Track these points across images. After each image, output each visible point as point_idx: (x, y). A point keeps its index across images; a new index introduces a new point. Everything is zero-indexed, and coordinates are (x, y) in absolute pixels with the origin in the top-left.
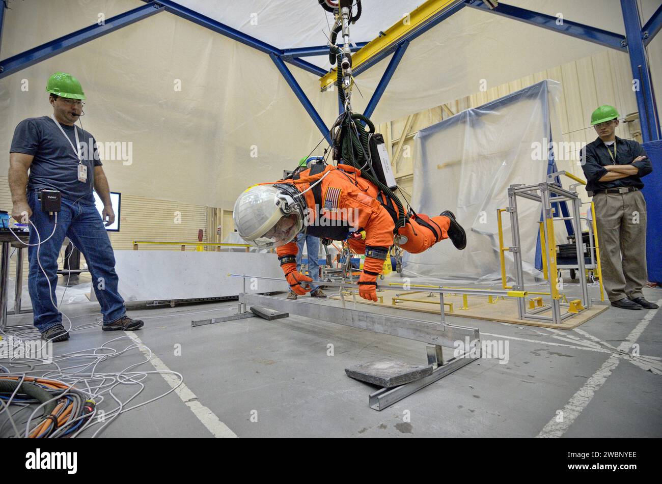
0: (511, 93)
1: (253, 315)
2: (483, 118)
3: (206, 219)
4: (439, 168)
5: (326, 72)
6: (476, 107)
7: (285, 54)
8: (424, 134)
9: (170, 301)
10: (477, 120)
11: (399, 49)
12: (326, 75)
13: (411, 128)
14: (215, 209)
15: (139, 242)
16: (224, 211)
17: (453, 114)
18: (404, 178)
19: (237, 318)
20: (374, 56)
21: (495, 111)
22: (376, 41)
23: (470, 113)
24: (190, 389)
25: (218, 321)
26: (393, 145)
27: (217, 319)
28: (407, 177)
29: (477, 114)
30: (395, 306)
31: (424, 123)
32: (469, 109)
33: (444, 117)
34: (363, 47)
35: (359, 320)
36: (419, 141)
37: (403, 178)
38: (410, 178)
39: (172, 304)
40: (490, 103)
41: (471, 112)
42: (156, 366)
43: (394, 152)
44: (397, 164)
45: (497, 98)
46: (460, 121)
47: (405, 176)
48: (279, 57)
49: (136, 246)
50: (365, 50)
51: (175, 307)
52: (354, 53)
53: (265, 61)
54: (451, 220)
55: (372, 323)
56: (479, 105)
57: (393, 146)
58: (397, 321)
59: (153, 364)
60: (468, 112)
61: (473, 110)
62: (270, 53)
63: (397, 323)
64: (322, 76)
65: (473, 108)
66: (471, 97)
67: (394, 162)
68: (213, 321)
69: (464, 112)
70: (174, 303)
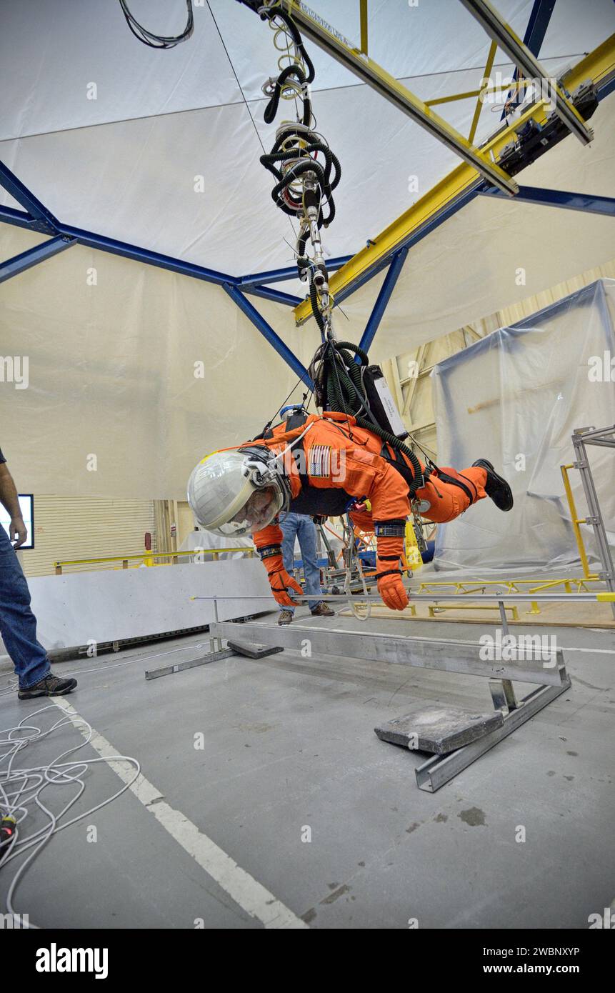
0: (556, 301)
1: (231, 653)
2: (522, 339)
3: (153, 516)
4: (470, 412)
5: (301, 300)
6: (510, 325)
7: (243, 283)
8: (444, 368)
9: (111, 644)
10: (513, 342)
11: (395, 260)
12: (300, 304)
13: (425, 361)
14: (166, 502)
15: (62, 563)
16: (178, 503)
17: (481, 338)
18: (424, 429)
19: (209, 660)
20: (363, 273)
21: (536, 328)
22: (363, 253)
23: (503, 335)
24: (152, 783)
25: (183, 667)
26: (403, 387)
27: (183, 664)
28: (427, 428)
29: (513, 334)
30: (434, 618)
31: (442, 353)
32: (501, 329)
33: (467, 341)
34: (347, 263)
35: (387, 650)
36: (438, 378)
37: (421, 431)
38: (431, 429)
39: (116, 648)
40: (528, 318)
41: (504, 332)
42: (99, 750)
43: (406, 396)
44: (411, 411)
45: (537, 310)
46: (490, 346)
47: (425, 427)
48: (235, 288)
49: (59, 569)
50: (350, 267)
51: (120, 651)
52: (336, 271)
53: (217, 295)
54: (488, 473)
55: (405, 653)
56: (514, 323)
57: (402, 388)
58: (443, 647)
59: (95, 747)
60: (500, 333)
61: (505, 330)
62: (223, 284)
63: (441, 652)
64: (295, 305)
65: (506, 326)
66: (502, 312)
67: (407, 410)
68: (176, 669)
69: (495, 334)
70: (118, 646)
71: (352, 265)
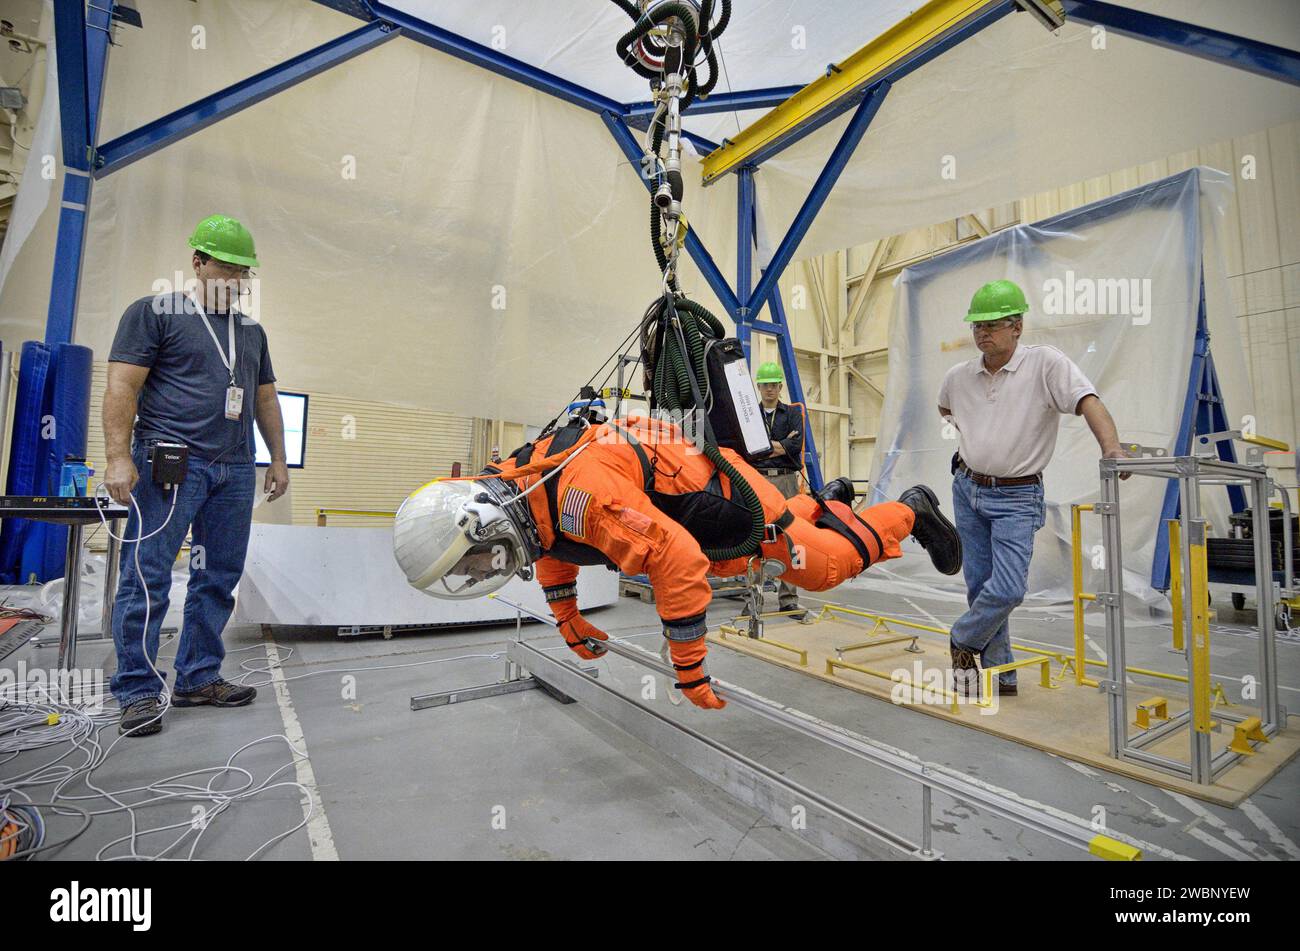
0: (1114, 194)
1: (532, 687)
2: (1046, 246)
4: (945, 348)
5: (715, 146)
6: (1033, 222)
7: (633, 113)
8: (917, 275)
10: (1033, 250)
11: (868, 99)
12: (713, 152)
13: (890, 252)
16: (505, 422)
17: (987, 235)
18: (870, 355)
20: (816, 114)
21: (1075, 232)
22: (820, 84)
23: (1018, 235)
26: (850, 288)
28: (876, 354)
29: (1034, 238)
31: (916, 248)
32: (1017, 226)
33: (960, 230)
34: (791, 96)
36: (904, 288)
37: (867, 356)
38: (881, 358)
40: (1064, 215)
41: (1022, 233)
43: (852, 300)
44: (857, 326)
45: (1081, 205)
46: (995, 252)
47: (873, 352)
48: (620, 120)
50: (796, 102)
52: (774, 108)
53: (592, 128)
56: (1040, 219)
57: (848, 290)
60: (1014, 233)
61: (1025, 229)
62: (602, 112)
64: (705, 153)
65: (1025, 223)
66: (1024, 203)
67: (851, 323)
69: (1005, 234)
71: (799, 100)
